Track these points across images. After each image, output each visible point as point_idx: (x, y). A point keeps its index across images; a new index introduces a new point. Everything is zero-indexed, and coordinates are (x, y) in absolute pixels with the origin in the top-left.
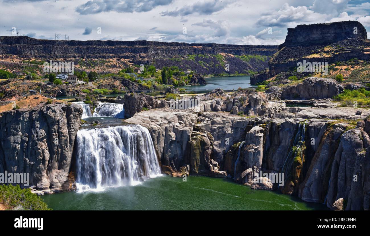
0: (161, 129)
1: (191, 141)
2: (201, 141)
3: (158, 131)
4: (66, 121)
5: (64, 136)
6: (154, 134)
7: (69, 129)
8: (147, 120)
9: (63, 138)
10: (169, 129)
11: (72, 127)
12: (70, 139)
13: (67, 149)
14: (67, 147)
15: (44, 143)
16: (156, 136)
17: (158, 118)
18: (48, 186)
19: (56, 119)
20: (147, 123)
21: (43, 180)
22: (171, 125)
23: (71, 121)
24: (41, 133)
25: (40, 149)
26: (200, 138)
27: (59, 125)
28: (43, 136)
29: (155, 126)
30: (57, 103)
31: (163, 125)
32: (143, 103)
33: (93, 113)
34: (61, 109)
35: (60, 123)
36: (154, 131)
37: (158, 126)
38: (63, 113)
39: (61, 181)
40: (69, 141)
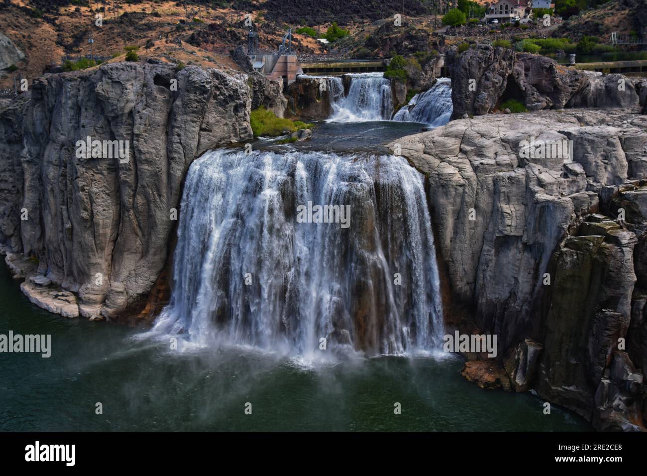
0: (474, 183)
1: (562, 253)
2: (594, 262)
3: (461, 190)
4: (160, 117)
5: (149, 162)
6: (442, 200)
7: (169, 143)
8: (444, 145)
9: (146, 167)
10: (503, 189)
11: (176, 139)
12: (169, 175)
13: (161, 201)
14: (160, 196)
15: (102, 174)
16: (450, 208)
17: (486, 142)
18: (99, 298)
19: (122, 109)
20: (436, 156)
21: (93, 278)
22: (520, 173)
23: (176, 120)
25: (83, 190)
26: (594, 250)
27: (132, 125)
29: (457, 172)
30: (151, 61)
31: (487, 172)
32: (494, 84)
33: (399, 108)
34: (152, 81)
35: (138, 120)
36: (443, 186)
37: (469, 172)
38: (155, 93)
39: (131, 292)
40: (164, 178)
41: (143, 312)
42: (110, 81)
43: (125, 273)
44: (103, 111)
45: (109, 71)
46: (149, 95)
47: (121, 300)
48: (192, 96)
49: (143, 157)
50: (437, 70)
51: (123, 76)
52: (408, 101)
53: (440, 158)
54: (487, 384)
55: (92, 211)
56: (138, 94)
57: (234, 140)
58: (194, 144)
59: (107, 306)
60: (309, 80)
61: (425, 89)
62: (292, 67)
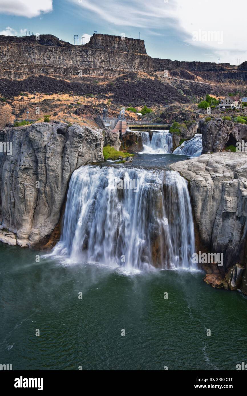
0: (212, 185)
3: (206, 188)
4: (59, 149)
5: (53, 171)
6: (196, 194)
7: (63, 162)
9: (51, 173)
11: (66, 160)
12: (62, 177)
13: (58, 190)
14: (57, 187)
15: (30, 176)
16: (200, 197)
18: (26, 236)
19: (41, 145)
20: (194, 172)
21: (23, 226)
22: (235, 181)
23: (66, 151)
24: (24, 162)
25: (21, 183)
27: (46, 153)
28: (26, 166)
29: (204, 180)
30: (56, 122)
31: (219, 180)
32: (223, 137)
33: (176, 148)
34: (56, 132)
35: (48, 150)
36: (197, 186)
37: (210, 180)
38: (57, 137)
39: (42, 234)
40: (60, 178)
41: (47, 244)
42: (36, 131)
43: (39, 225)
44: (32, 146)
45: (36, 127)
46: (54, 138)
47: (37, 238)
48: (75, 139)
49: (50, 168)
50: (195, 130)
51: (42, 129)
52: (180, 144)
53: (196, 173)
54: (217, 285)
55: (25, 194)
56: (49, 138)
57: (95, 161)
58: (75, 162)
59: (30, 240)
60: (132, 133)
61: (189, 139)
62: (124, 126)
